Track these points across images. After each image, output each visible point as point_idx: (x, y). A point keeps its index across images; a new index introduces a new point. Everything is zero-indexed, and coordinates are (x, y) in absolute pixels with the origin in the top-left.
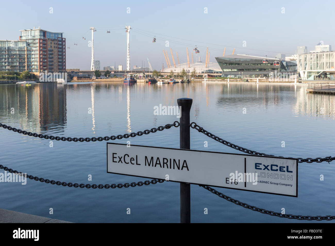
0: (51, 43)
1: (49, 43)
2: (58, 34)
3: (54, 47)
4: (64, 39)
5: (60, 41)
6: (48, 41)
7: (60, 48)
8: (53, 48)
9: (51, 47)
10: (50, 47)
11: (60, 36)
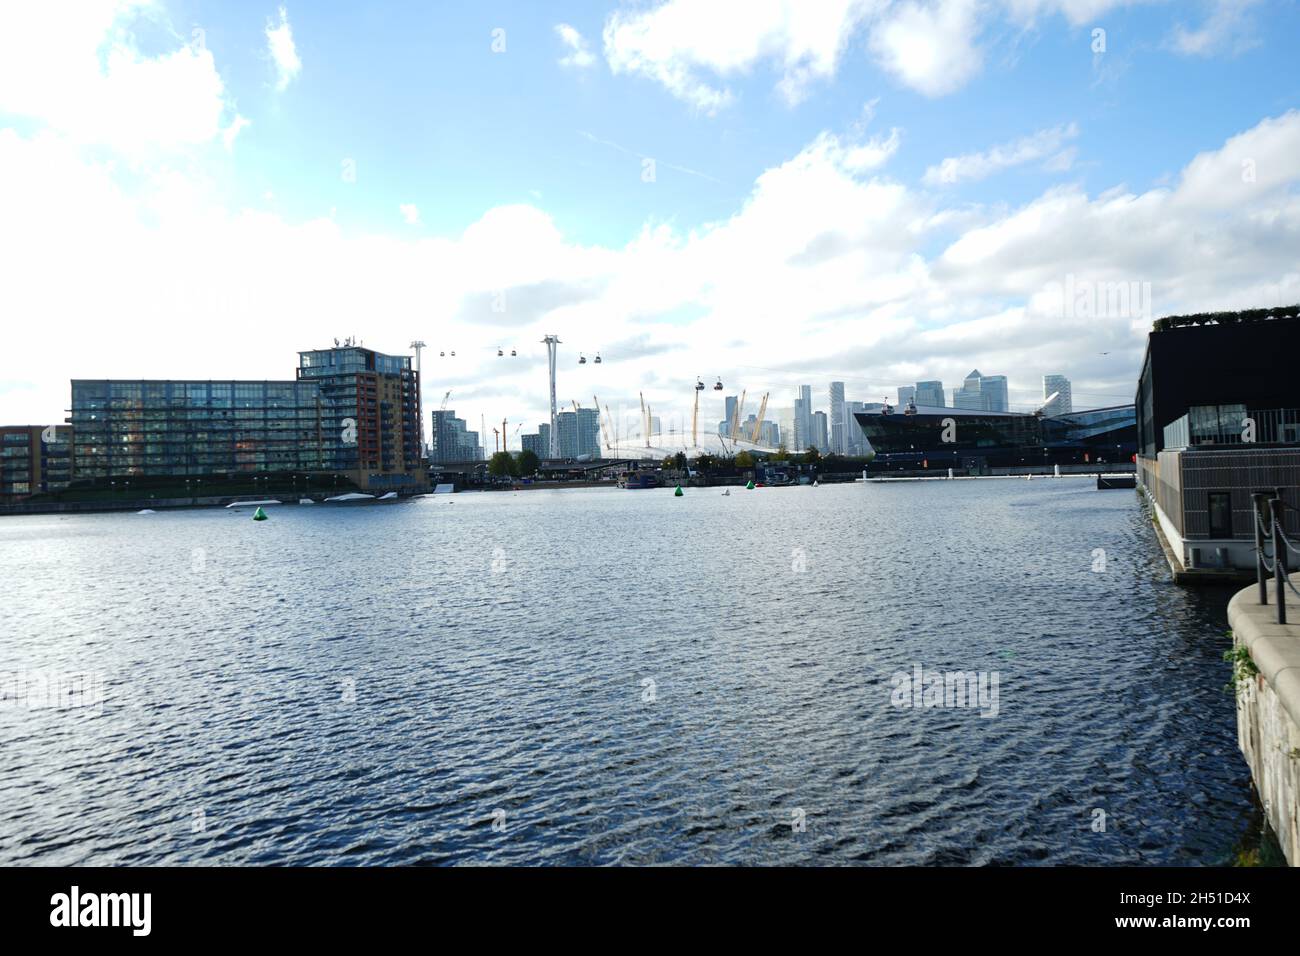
0: (386, 386)
1: (381, 384)
2: (400, 359)
3: (394, 397)
4: (415, 375)
5: (406, 381)
6: (379, 380)
7: (405, 399)
8: (390, 401)
9: (387, 396)
10: (383, 396)
11: (406, 366)
